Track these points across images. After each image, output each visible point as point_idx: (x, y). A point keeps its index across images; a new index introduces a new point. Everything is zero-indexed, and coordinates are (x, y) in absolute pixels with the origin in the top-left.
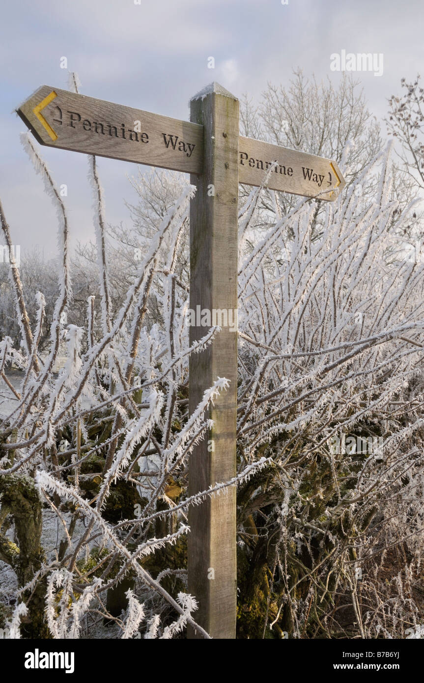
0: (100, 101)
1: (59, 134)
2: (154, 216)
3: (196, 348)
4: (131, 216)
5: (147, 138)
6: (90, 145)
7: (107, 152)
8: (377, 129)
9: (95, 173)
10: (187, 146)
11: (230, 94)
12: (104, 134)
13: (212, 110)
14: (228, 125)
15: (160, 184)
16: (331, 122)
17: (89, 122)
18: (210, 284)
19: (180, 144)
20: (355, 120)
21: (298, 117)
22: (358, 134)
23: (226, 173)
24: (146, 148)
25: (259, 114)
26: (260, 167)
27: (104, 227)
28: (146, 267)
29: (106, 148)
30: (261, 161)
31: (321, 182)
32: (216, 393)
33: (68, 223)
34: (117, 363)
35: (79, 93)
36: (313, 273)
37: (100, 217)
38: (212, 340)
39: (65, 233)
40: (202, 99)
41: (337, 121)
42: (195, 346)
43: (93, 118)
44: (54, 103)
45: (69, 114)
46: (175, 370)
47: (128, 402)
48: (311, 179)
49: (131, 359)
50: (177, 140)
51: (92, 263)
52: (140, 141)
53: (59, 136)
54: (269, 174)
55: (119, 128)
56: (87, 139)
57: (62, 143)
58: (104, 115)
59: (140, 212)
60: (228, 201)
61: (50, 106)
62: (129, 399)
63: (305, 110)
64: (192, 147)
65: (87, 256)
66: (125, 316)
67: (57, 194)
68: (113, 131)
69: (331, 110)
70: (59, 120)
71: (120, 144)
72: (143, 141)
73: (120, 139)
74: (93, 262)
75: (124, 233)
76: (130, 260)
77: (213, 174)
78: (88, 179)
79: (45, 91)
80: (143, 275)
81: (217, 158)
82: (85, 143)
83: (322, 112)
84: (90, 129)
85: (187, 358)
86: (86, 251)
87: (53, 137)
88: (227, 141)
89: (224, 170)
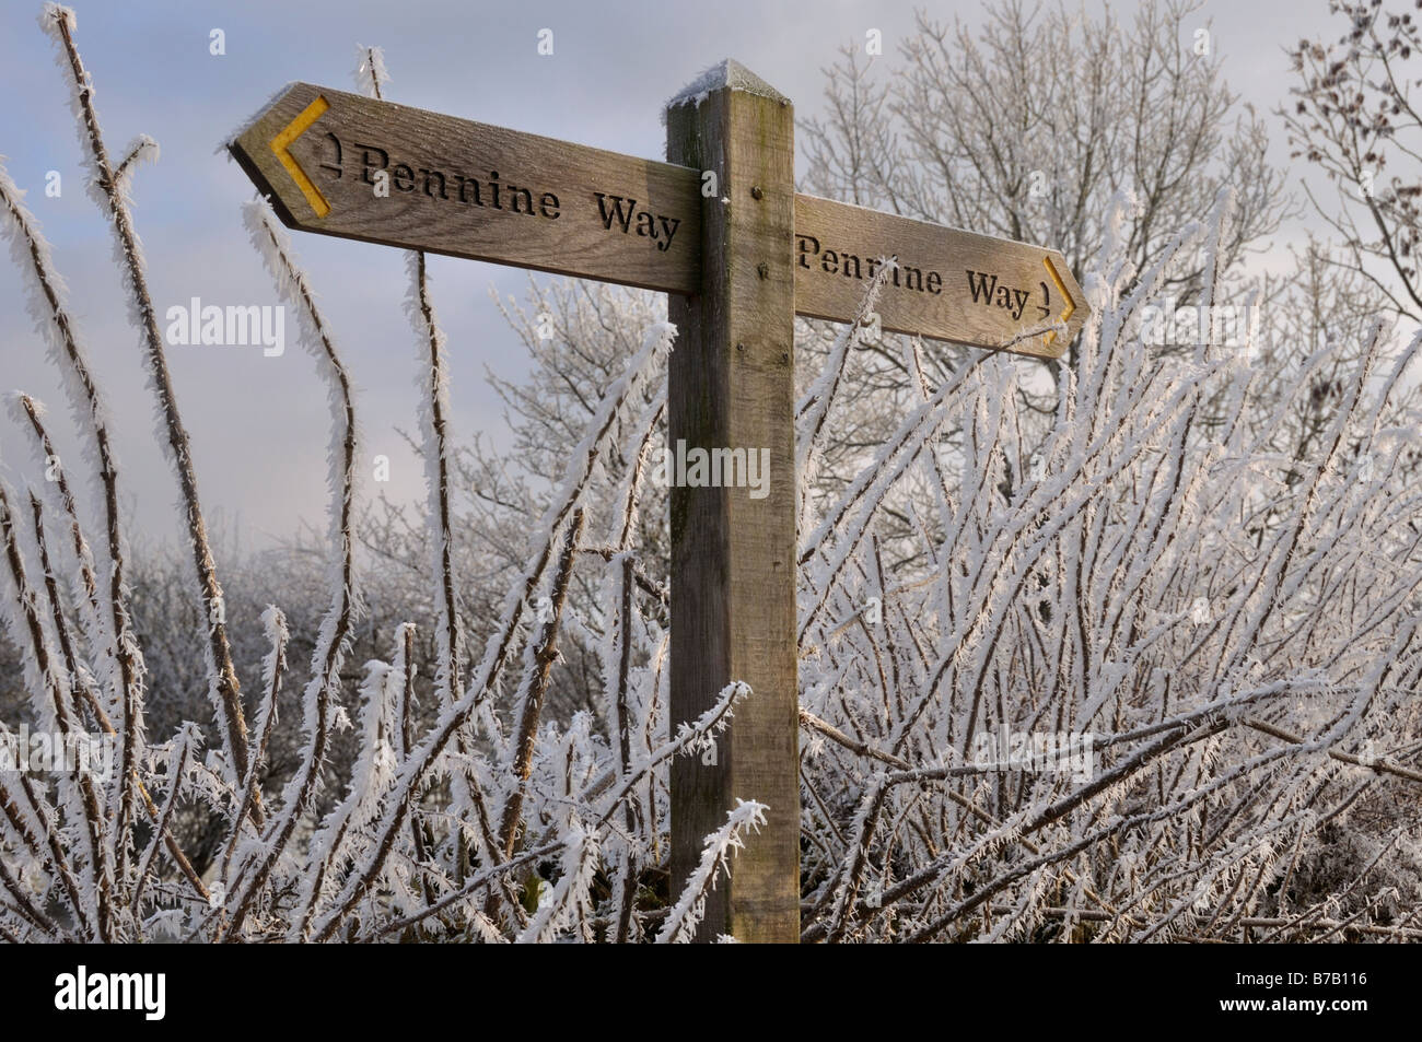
0: (437, 116)
1: (333, 201)
2: (575, 416)
3: (686, 742)
4: (507, 418)
5: (557, 205)
6: (411, 226)
7: (453, 242)
8: (1256, 142)
9: (422, 296)
10: (658, 224)
11: (771, 89)
12: (447, 198)
13: (722, 133)
14: (764, 169)
15: (594, 319)
16: (1112, 125)
17: (409, 169)
18: (724, 578)
19: (640, 218)
20: (1187, 117)
21: (1012, 112)
22: (1197, 159)
23: (762, 289)
24: (554, 231)
25: (890, 106)
26: (852, 272)
27: (445, 433)
28: (555, 527)
29: (449, 233)
30: (854, 258)
31: (1021, 307)
32: (733, 842)
33: (356, 423)
34: (477, 799)
35: (384, 98)
36: (1008, 552)
37: (436, 407)
38: (728, 720)
39: (349, 446)
40: (697, 104)
41: (1131, 121)
42: (684, 737)
43: (419, 158)
44: (322, 124)
45: (358, 150)
46: (632, 805)
47: (505, 907)
48: (994, 301)
49: (516, 780)
50: (632, 208)
51: (388, 561)
52: (539, 214)
53: (333, 206)
54: (876, 290)
55: (484, 181)
56: (405, 211)
57: (342, 224)
58: (446, 151)
59: (535, 405)
60: (767, 363)
61: (312, 131)
62: (510, 900)
63: (1033, 89)
64: (671, 225)
65: (372, 541)
66: (502, 654)
67: (329, 350)
68: (468, 191)
69: (1111, 88)
70: (335, 165)
71: (487, 221)
72: (546, 215)
73: (486, 211)
74: (389, 556)
75: (487, 469)
76: (503, 551)
77: (727, 292)
78: (407, 311)
79: (301, 96)
80: (548, 547)
81: (737, 252)
82: (398, 222)
83: (1084, 97)
84: (411, 187)
85: (663, 772)
86: (369, 526)
87: (319, 208)
88: (762, 209)
89: (754, 282)
